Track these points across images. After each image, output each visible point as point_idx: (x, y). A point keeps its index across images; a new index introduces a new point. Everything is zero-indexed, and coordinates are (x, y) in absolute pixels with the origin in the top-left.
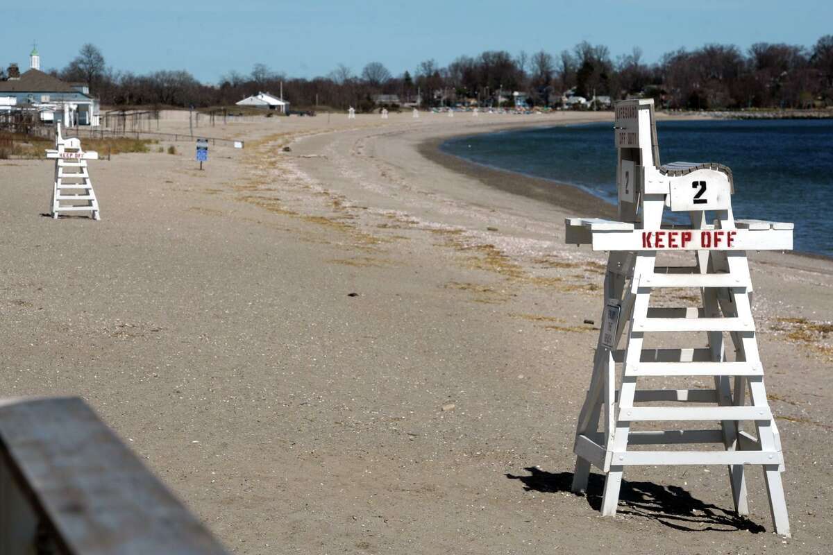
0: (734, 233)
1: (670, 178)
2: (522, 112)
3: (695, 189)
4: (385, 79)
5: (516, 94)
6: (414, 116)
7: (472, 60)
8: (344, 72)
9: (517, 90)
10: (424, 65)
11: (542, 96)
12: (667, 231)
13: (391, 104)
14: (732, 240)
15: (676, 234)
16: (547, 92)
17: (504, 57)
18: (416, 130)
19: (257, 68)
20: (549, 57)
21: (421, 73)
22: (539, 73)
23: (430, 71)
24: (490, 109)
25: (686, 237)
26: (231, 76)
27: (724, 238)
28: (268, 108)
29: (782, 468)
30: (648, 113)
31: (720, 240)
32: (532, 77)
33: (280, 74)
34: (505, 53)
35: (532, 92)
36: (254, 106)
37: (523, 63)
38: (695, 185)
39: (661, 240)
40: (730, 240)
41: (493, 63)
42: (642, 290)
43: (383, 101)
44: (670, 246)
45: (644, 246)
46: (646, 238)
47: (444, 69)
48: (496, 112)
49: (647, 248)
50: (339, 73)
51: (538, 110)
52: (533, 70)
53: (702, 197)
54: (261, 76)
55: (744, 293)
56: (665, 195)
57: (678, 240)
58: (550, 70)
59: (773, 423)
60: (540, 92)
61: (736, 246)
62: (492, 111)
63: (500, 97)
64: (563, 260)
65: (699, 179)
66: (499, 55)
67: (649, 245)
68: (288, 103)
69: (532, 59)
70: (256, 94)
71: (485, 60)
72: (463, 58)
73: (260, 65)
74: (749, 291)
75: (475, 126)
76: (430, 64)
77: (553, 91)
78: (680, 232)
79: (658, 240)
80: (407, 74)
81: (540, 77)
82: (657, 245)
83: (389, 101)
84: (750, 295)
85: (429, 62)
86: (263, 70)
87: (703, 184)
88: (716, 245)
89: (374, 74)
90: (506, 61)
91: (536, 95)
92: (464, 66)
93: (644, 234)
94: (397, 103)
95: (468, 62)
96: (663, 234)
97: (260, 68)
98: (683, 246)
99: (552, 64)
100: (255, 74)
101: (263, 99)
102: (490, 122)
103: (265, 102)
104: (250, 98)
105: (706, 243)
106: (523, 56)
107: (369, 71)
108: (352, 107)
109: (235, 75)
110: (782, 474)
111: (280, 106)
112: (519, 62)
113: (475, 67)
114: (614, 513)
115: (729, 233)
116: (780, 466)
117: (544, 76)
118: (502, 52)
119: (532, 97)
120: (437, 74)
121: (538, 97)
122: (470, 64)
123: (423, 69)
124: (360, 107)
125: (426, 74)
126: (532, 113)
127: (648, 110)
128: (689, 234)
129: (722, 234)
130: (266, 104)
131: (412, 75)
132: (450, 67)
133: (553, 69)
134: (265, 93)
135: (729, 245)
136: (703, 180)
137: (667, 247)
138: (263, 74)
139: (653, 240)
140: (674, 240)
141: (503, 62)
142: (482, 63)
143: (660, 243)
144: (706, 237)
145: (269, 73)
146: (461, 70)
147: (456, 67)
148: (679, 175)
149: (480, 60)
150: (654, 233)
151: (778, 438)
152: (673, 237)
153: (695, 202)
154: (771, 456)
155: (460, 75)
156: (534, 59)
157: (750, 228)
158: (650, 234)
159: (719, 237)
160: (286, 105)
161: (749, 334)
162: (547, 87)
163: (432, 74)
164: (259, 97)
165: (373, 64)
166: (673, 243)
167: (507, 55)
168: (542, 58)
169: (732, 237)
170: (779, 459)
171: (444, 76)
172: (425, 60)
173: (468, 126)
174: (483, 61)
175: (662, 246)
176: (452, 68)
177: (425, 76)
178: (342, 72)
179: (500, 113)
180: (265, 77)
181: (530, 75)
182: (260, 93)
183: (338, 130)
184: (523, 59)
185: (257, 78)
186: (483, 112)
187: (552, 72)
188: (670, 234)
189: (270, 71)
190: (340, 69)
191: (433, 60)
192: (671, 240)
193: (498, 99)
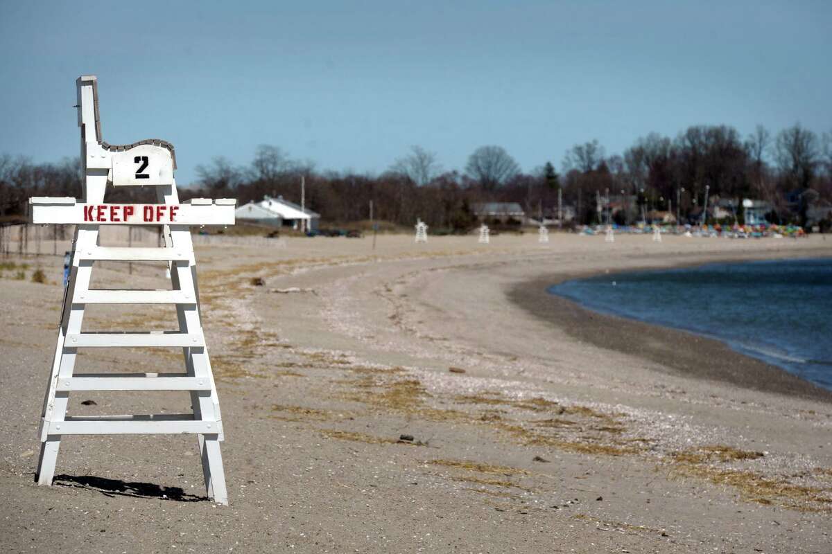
0: (177, 208)
1: (113, 152)
2: (746, 236)
3: (137, 164)
4: (508, 176)
5: (748, 203)
6: (541, 240)
7: (666, 141)
8: (422, 162)
9: (750, 198)
10: (579, 150)
11: (795, 209)
12: (109, 205)
13: (506, 218)
14: (175, 214)
15: (118, 208)
16: (806, 200)
17: (727, 137)
18: (529, 261)
19: (262, 154)
20: (810, 136)
21: (574, 165)
22: (791, 165)
23: (591, 162)
24: (687, 230)
25: (129, 211)
26: (216, 167)
27: (167, 213)
28: (280, 224)
29: (221, 438)
30: (91, 89)
31: (162, 214)
32: (776, 173)
33: (305, 164)
34: (728, 129)
35: (777, 203)
36: (255, 221)
37: (760, 148)
38: (137, 160)
39: (103, 214)
40: (172, 214)
41: (706, 147)
42: (84, 263)
43: (493, 213)
44: (112, 219)
45: (86, 219)
46: (88, 212)
47: (616, 158)
48: (699, 234)
49: (88, 222)
50: (413, 162)
51: (777, 232)
52: (779, 159)
53: (144, 172)
54: (270, 167)
55: (187, 266)
56: (108, 170)
57: (120, 214)
58: (811, 160)
59: (214, 394)
60: (793, 199)
61: (178, 220)
62: (691, 232)
63: (717, 209)
64: (504, 398)
65: (141, 155)
66: (717, 134)
67: (91, 219)
68: (316, 215)
69: (779, 141)
70: (259, 199)
71: (692, 142)
72: (651, 137)
73: (268, 148)
74: (192, 265)
75: (647, 256)
76: (591, 149)
77: (817, 199)
78: (122, 206)
79: (100, 214)
80: (549, 168)
81: (794, 171)
82: (98, 219)
83: (503, 214)
84: (193, 268)
85: (589, 145)
86: (273, 156)
87: (146, 159)
88: (158, 220)
89: (489, 168)
90: (730, 143)
91: (786, 204)
92: (653, 153)
93: (86, 208)
94: (517, 218)
95: (661, 145)
96: (105, 208)
97: (269, 153)
98: (125, 220)
99: (815, 150)
100: (259, 164)
101: (272, 208)
102: (677, 251)
103: (274, 213)
104: (248, 206)
105: (148, 217)
106: (760, 134)
107: (480, 163)
108: (422, 221)
109: (225, 167)
110: (220, 443)
111: (299, 220)
112: (753, 146)
113: (673, 155)
114: (50, 482)
115: (171, 208)
116: (219, 435)
117: (800, 171)
118: (723, 128)
119: (777, 210)
120: (603, 168)
121: (788, 210)
122: (664, 150)
123: (577, 157)
124: (451, 225)
125: (584, 167)
126: (766, 236)
127: (91, 87)
128: (131, 208)
129: (164, 208)
130: (276, 216)
131: (559, 170)
132: (627, 156)
133: (817, 158)
134: (275, 197)
135: (171, 219)
136: (145, 155)
137: (109, 221)
138: (275, 164)
139: (95, 213)
140: (116, 214)
141: (725, 145)
142: (685, 148)
143: (102, 217)
144: (149, 211)
145: (286, 163)
146: (648, 163)
147: (638, 155)
148: (122, 150)
149: (683, 140)
150: (96, 207)
151: (218, 408)
152: (115, 211)
153: (138, 177)
154: (209, 425)
155: (646, 169)
156: (782, 140)
157: (192, 203)
158: (92, 208)
159: (161, 211)
160: (312, 219)
161: (191, 307)
162: (805, 193)
163: (594, 167)
164: (265, 204)
165: (488, 149)
166: (115, 217)
167: (732, 132)
168: (796, 139)
169: (174, 211)
170: (218, 428)
171: (615, 172)
172: (582, 142)
173: (630, 257)
174: (688, 143)
175: (104, 220)
176: (631, 158)
177: (582, 171)
178: (418, 161)
179: (705, 236)
180: (278, 169)
181: (773, 170)
182: (266, 197)
183: (383, 258)
184: (761, 139)
185: (262, 172)
186: (675, 233)
187: (815, 165)
188: (112, 208)
189: (286, 159)
190: (414, 155)
191: (595, 142)
192: (113, 214)
193: (713, 211)
